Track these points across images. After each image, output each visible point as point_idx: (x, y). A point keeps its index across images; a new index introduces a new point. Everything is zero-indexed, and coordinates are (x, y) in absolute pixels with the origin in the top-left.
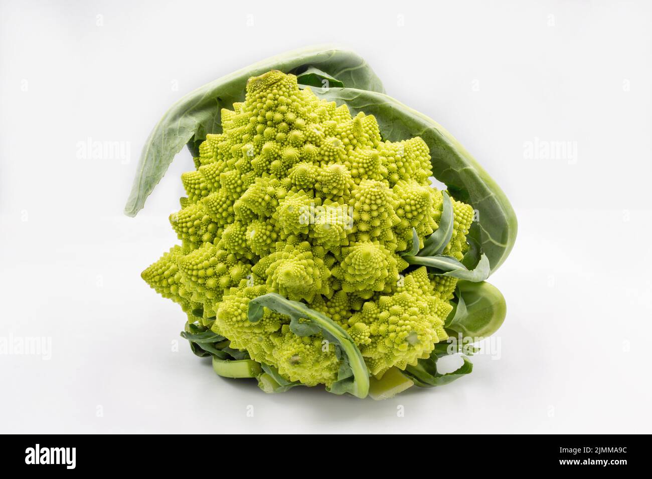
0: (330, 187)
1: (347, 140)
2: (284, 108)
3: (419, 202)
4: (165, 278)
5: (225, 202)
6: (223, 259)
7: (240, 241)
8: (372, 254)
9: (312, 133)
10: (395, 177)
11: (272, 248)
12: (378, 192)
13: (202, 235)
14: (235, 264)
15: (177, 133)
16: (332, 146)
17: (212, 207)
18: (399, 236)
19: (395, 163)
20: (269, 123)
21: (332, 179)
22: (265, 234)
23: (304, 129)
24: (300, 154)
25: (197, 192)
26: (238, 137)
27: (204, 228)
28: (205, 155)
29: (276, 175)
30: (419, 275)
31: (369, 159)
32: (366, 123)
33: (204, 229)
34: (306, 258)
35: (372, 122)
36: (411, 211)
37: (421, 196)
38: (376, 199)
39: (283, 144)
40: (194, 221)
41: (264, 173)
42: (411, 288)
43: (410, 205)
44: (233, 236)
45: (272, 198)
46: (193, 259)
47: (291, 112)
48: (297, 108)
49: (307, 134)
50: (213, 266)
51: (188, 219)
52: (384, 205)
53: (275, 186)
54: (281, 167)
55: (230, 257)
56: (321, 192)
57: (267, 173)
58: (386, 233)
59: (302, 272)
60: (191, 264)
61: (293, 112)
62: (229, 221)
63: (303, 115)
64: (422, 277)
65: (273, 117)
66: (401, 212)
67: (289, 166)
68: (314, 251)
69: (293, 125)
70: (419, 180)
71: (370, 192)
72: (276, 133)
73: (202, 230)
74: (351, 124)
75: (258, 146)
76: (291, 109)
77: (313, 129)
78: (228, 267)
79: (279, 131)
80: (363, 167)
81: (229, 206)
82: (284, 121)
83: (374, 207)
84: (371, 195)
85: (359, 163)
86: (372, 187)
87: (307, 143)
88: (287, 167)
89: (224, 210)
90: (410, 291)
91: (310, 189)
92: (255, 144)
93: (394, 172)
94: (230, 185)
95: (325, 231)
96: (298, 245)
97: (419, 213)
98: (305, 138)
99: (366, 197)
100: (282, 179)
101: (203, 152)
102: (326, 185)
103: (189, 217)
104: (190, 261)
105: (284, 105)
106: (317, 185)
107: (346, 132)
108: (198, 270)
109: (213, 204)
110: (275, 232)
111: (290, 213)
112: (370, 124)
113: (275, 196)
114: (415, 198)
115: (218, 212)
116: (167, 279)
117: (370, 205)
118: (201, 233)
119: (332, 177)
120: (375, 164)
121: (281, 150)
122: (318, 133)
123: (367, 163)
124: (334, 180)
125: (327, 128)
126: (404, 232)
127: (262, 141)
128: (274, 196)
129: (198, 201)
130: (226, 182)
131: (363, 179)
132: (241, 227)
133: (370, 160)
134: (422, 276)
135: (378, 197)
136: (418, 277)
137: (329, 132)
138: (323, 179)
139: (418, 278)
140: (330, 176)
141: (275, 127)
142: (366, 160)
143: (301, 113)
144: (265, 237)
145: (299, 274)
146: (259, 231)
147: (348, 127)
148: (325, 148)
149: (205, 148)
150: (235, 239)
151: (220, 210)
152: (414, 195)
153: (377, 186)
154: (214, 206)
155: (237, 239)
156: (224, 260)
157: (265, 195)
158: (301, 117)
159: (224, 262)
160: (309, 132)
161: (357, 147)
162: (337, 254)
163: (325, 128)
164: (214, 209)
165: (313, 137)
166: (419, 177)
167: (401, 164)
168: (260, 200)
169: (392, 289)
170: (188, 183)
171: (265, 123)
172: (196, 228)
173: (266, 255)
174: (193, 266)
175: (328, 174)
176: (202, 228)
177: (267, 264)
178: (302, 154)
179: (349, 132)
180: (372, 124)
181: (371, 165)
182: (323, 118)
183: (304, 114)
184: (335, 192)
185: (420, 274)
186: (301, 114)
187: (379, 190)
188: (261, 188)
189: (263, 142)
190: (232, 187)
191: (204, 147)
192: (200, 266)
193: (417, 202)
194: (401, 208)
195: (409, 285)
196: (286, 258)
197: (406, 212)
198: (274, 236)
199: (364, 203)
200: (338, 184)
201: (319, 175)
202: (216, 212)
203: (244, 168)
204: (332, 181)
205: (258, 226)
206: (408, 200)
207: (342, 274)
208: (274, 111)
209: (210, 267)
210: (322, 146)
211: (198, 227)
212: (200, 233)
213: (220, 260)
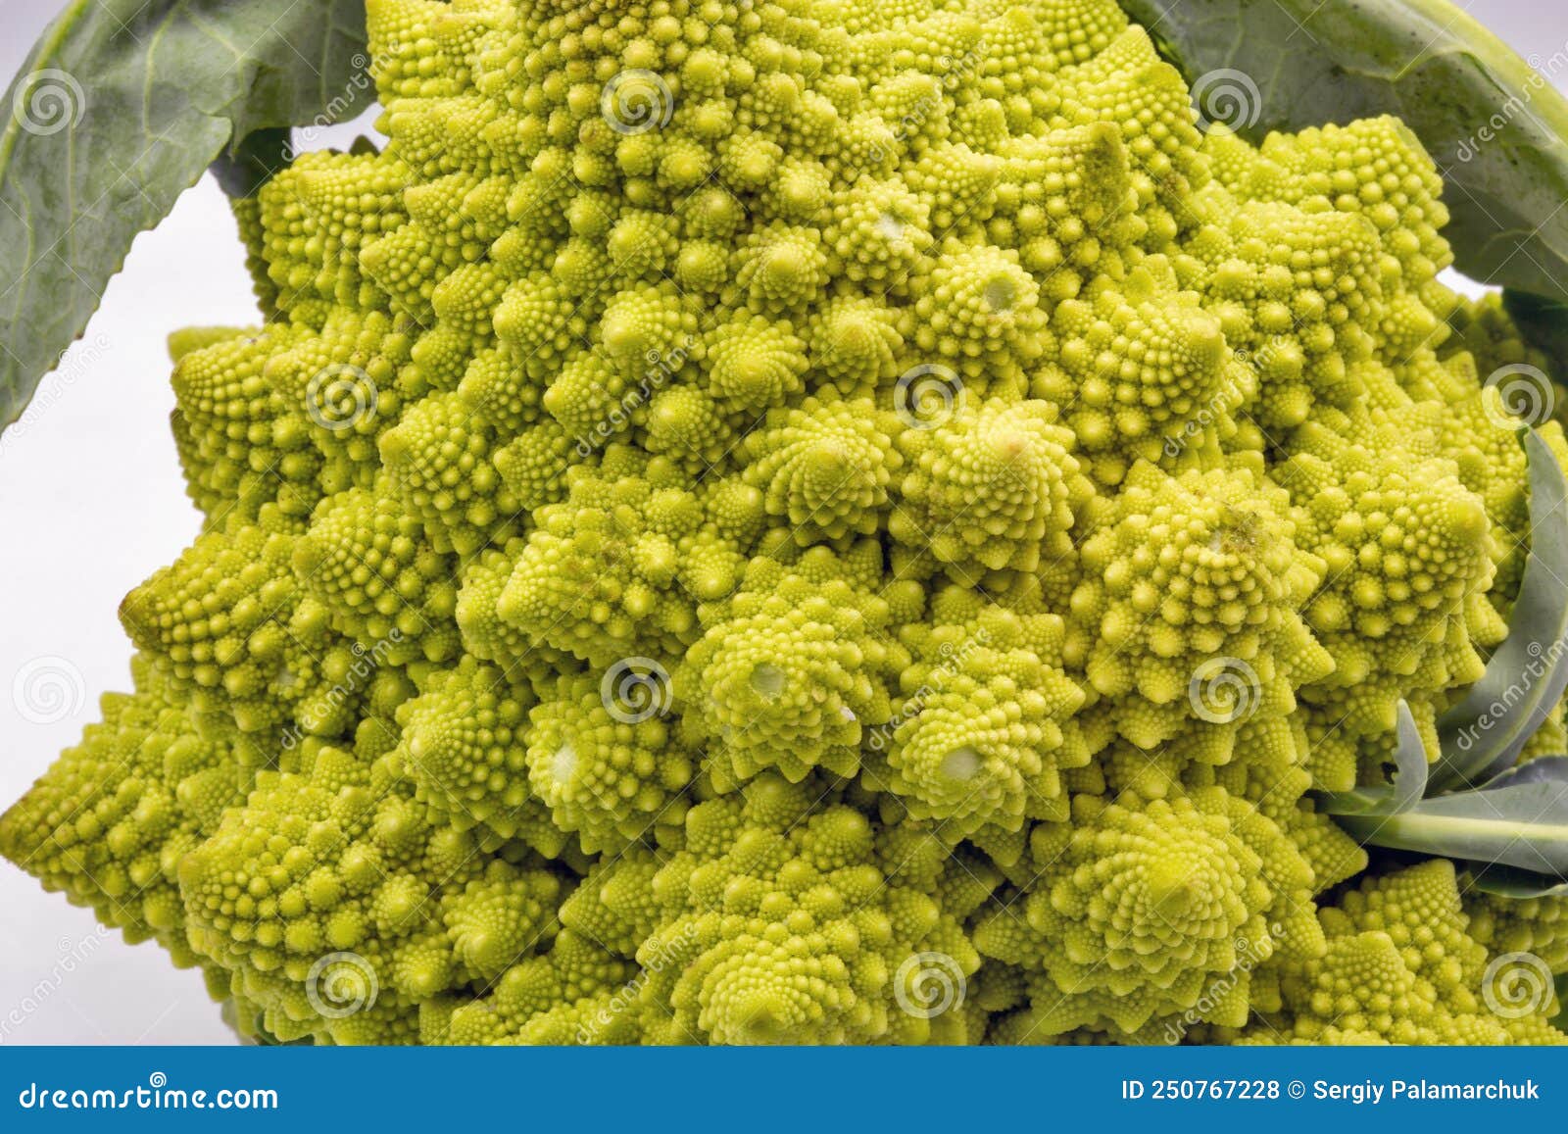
0: (974, 537)
1: (1046, 251)
2: (712, 114)
3: (1430, 561)
4: (112, 858)
5: (406, 562)
6: (407, 853)
7: (497, 783)
8: (1200, 892)
9: (870, 246)
10: (1296, 405)
11: (669, 827)
12: (1227, 569)
13: (296, 699)
14: (471, 876)
15: (143, 115)
16: (975, 311)
17: (340, 591)
18: (1321, 719)
19: (1296, 331)
20: (634, 189)
21: (982, 502)
22: (629, 769)
23: (824, 214)
24: (808, 352)
25: (258, 460)
26: (466, 232)
27: (303, 667)
28: (293, 246)
29: (681, 463)
30: (1416, 909)
31: (1170, 367)
32: (1135, 114)
33: (306, 673)
34: (851, 906)
35: (1167, 107)
36: (1387, 607)
37: (1442, 536)
38: (1220, 603)
39: (712, 302)
40: (250, 632)
41: (614, 451)
42: (1383, 1001)
43: (1382, 575)
44: (458, 761)
45: (663, 593)
46: (252, 865)
47: (754, 127)
48: (783, 106)
49: (843, 246)
50: (359, 893)
51: (217, 622)
52: (1260, 625)
53: (678, 531)
54: (708, 425)
55: (445, 843)
56: (921, 550)
57: (633, 443)
58: (1257, 737)
59: (833, 996)
60: (244, 889)
61: (765, 129)
62: (433, 653)
63: (818, 139)
64: (1435, 921)
65: (657, 160)
66: (1331, 612)
67: (750, 421)
68: (886, 853)
69: (765, 197)
70: (1393, 353)
71: (1185, 568)
72: (674, 246)
73: (296, 674)
74: (1068, 162)
75: (577, 301)
76: (753, 110)
77: (874, 220)
78: (436, 892)
79: (690, 231)
80: (1140, 404)
81: (428, 581)
82: (714, 178)
83: (1209, 642)
84: (1193, 583)
85: (1115, 380)
86: (1196, 539)
87: (844, 289)
88: (738, 421)
89: (404, 602)
90: (1377, 1013)
91: (858, 538)
92: (563, 288)
93: (1286, 382)
94: (433, 494)
95: (953, 788)
96: (805, 826)
97: (1424, 614)
98: (834, 268)
99: (1164, 589)
100: (712, 487)
101: (278, 228)
102: (946, 521)
103: (226, 608)
104: (241, 878)
105: (714, 97)
106: (900, 524)
107: (1042, 201)
108: (281, 918)
109: (348, 572)
110: (681, 749)
111: (765, 701)
112: (1157, 117)
113: (676, 585)
114: (1409, 542)
115: (376, 612)
116: (127, 861)
117: (1186, 627)
118: (287, 693)
119: (982, 492)
120: (1203, 389)
121: (700, 330)
122: (905, 240)
123: (1159, 385)
124: (994, 507)
125: (945, 198)
126: (1343, 703)
127: (599, 281)
128: (672, 588)
129: (266, 507)
130: (415, 481)
131: (1140, 463)
132: (499, 699)
133: (1179, 370)
134: (1434, 913)
135: (1229, 594)
136: (1414, 918)
137: (955, 216)
138: (933, 489)
139: (1412, 928)
140: (972, 487)
141: (668, 210)
142: (1157, 367)
143: (806, 129)
144: (628, 788)
145: (817, 1012)
146: (596, 758)
147: (1054, 179)
148: (939, 320)
149: (289, 211)
150: (469, 775)
151: (385, 606)
152: (1402, 524)
153: (1222, 527)
154: (353, 585)
155: (480, 774)
156: (413, 857)
157: (624, 585)
158: (806, 150)
159: (416, 867)
160: (854, 236)
161: (1104, 278)
162: (1008, 860)
163: (936, 192)
164: (353, 598)
165: (875, 261)
166: (1398, 340)
167: (1325, 336)
168: (600, 613)
169: (1283, 996)
170: (211, 414)
171: (612, 185)
172: (260, 666)
173: (635, 859)
174: (257, 900)
175: (964, 478)
176: (291, 667)
177: (642, 908)
178: (819, 353)
179: (1057, 204)
180: (1169, 116)
181: (1184, 394)
182: (922, 131)
183: (822, 133)
184: (997, 560)
185: (1426, 904)
186: (804, 137)
187: (1232, 560)
188: (604, 543)
189: (604, 286)
190: (443, 502)
191: (283, 204)
192: (291, 899)
193: (1415, 565)
194: (1333, 589)
195: (1376, 983)
196: (749, 909)
197: (1356, 610)
198: (678, 774)
199: (1152, 616)
200: (1014, 522)
201: (909, 466)
202: (363, 610)
203: (506, 407)
204: (981, 513)
205: (593, 727)
206: (1369, 552)
207: (1034, 952)
208: (664, 129)
209: (345, 898)
210: (923, 305)
211: (274, 663)
212: (285, 688)
213: (396, 858)
